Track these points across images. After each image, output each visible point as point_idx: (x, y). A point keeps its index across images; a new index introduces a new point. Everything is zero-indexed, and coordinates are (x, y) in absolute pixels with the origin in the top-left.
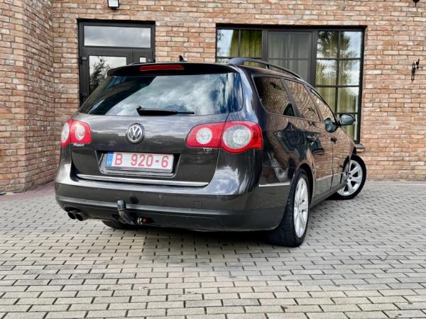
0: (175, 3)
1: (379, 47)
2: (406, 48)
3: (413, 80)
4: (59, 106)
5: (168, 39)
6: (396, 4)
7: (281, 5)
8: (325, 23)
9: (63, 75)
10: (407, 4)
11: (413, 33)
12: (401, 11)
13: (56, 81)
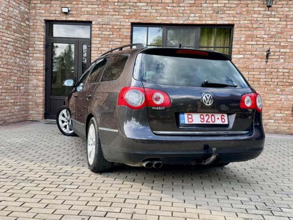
0: (105, 10)
1: (243, 39)
2: (262, 40)
3: (267, 62)
4: (31, 74)
5: (100, 32)
6: (256, 9)
7: (174, 11)
8: (204, 22)
9: (34, 55)
10: (264, 9)
11: (268, 29)
12: (259, 14)
13: (31, 59)
